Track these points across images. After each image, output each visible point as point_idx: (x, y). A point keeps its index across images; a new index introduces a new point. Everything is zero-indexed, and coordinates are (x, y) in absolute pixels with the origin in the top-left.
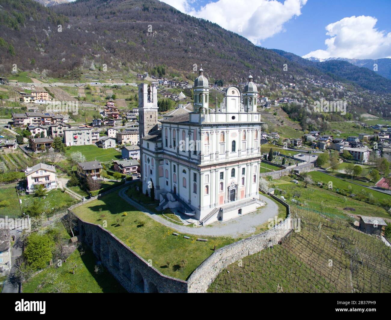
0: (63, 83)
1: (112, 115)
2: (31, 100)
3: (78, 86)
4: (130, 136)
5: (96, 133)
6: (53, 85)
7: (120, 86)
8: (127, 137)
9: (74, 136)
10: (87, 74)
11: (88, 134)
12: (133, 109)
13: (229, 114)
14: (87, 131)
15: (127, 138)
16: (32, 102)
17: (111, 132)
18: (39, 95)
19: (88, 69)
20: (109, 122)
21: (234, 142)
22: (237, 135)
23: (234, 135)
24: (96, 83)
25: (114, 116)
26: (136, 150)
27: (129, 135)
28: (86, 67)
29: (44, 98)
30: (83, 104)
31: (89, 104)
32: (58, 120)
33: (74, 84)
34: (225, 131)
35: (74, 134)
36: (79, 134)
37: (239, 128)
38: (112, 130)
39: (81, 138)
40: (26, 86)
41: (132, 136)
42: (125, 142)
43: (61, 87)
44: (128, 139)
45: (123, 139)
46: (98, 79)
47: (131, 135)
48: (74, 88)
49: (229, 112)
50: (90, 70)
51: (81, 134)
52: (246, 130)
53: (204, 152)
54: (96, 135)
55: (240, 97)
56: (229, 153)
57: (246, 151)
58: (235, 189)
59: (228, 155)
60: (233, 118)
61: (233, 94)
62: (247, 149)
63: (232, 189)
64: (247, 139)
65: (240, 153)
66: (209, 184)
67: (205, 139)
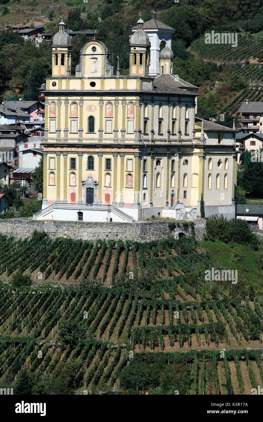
13: (85, 79)
21: (91, 118)
22: (96, 109)
34: (78, 102)
37: (99, 99)
53: (49, 127)
55: (104, 54)
56: (84, 133)
57: (113, 133)
58: (94, 187)
59: (81, 136)
60: (93, 84)
61: (94, 51)
62: (114, 131)
63: (88, 187)
64: (114, 116)
65: (101, 136)
66: (55, 171)
67: (50, 111)
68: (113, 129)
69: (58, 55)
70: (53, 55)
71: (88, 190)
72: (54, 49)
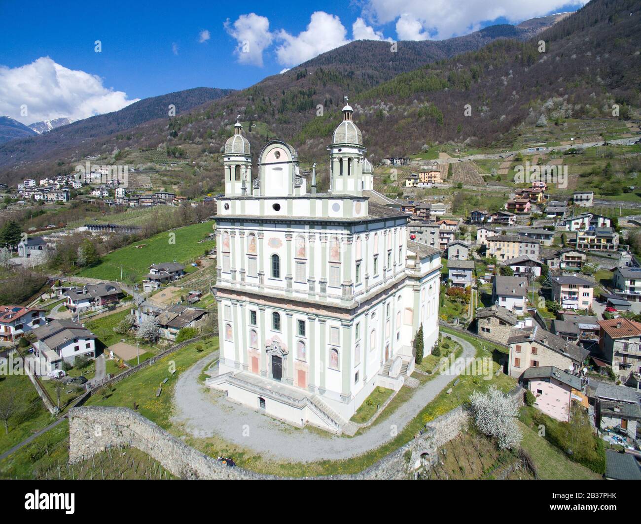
0: (483, 155)
1: (515, 205)
2: (413, 184)
3: (504, 157)
4: (504, 245)
5: (447, 233)
6: (466, 159)
7: (581, 149)
8: (496, 245)
9: (412, 234)
10: (528, 135)
11: (433, 233)
12: (575, 194)
13: (266, 201)
14: (432, 230)
15: (496, 248)
16: (415, 185)
17: (481, 234)
18: (427, 176)
19: (535, 125)
20: (500, 218)
21: (275, 258)
22: (282, 245)
23: (274, 242)
24: (538, 149)
25: (517, 206)
26: (464, 269)
27: (502, 243)
28: (532, 124)
29: (433, 179)
30: (487, 186)
31: (499, 187)
32: (422, 210)
33: (499, 155)
34: (256, 232)
35: (411, 232)
36: (419, 232)
37: (286, 230)
38: (484, 231)
39: (421, 239)
40: (428, 164)
41: (508, 246)
42: (492, 255)
43: (476, 161)
44: (499, 249)
45: (489, 249)
46: (547, 140)
47: (506, 243)
48: (497, 161)
49: (267, 195)
50: (537, 126)
51: (421, 233)
52: (306, 235)
53: (222, 265)
54: (448, 236)
55: (291, 162)
56: (265, 278)
57: (308, 283)
58: (282, 357)
59: (262, 281)
60: (277, 207)
61: (278, 158)
62: (309, 281)
63: (274, 354)
64: (308, 257)
65: (290, 285)
66: (232, 324)
67: (223, 243)
68: (308, 278)
69: (232, 167)
70: (226, 167)
71: (275, 358)
72: (226, 159)
